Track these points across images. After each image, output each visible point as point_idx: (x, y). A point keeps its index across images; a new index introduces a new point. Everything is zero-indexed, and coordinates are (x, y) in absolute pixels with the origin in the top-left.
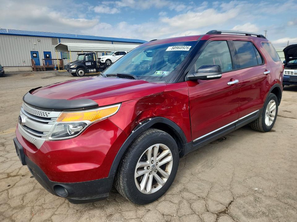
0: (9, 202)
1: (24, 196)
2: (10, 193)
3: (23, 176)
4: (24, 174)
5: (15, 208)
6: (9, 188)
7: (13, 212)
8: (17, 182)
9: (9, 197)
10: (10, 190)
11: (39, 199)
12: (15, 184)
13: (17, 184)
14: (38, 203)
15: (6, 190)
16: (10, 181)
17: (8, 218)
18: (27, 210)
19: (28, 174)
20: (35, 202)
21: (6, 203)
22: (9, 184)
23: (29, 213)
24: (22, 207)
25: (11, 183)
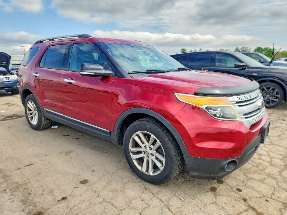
0: (276, 186)
1: (262, 181)
2: (271, 192)
3: (245, 200)
4: (243, 201)
5: (274, 178)
6: (268, 198)
7: (277, 177)
8: (257, 198)
9: (273, 189)
10: (269, 195)
11: (254, 171)
12: (260, 198)
13: (259, 196)
14: (257, 169)
15: (272, 199)
16: (262, 206)
17: (283, 177)
18: (267, 171)
19: (239, 198)
20: (258, 172)
21: (280, 187)
22: (266, 202)
23: (267, 169)
24: (269, 175)
25: (263, 201)
